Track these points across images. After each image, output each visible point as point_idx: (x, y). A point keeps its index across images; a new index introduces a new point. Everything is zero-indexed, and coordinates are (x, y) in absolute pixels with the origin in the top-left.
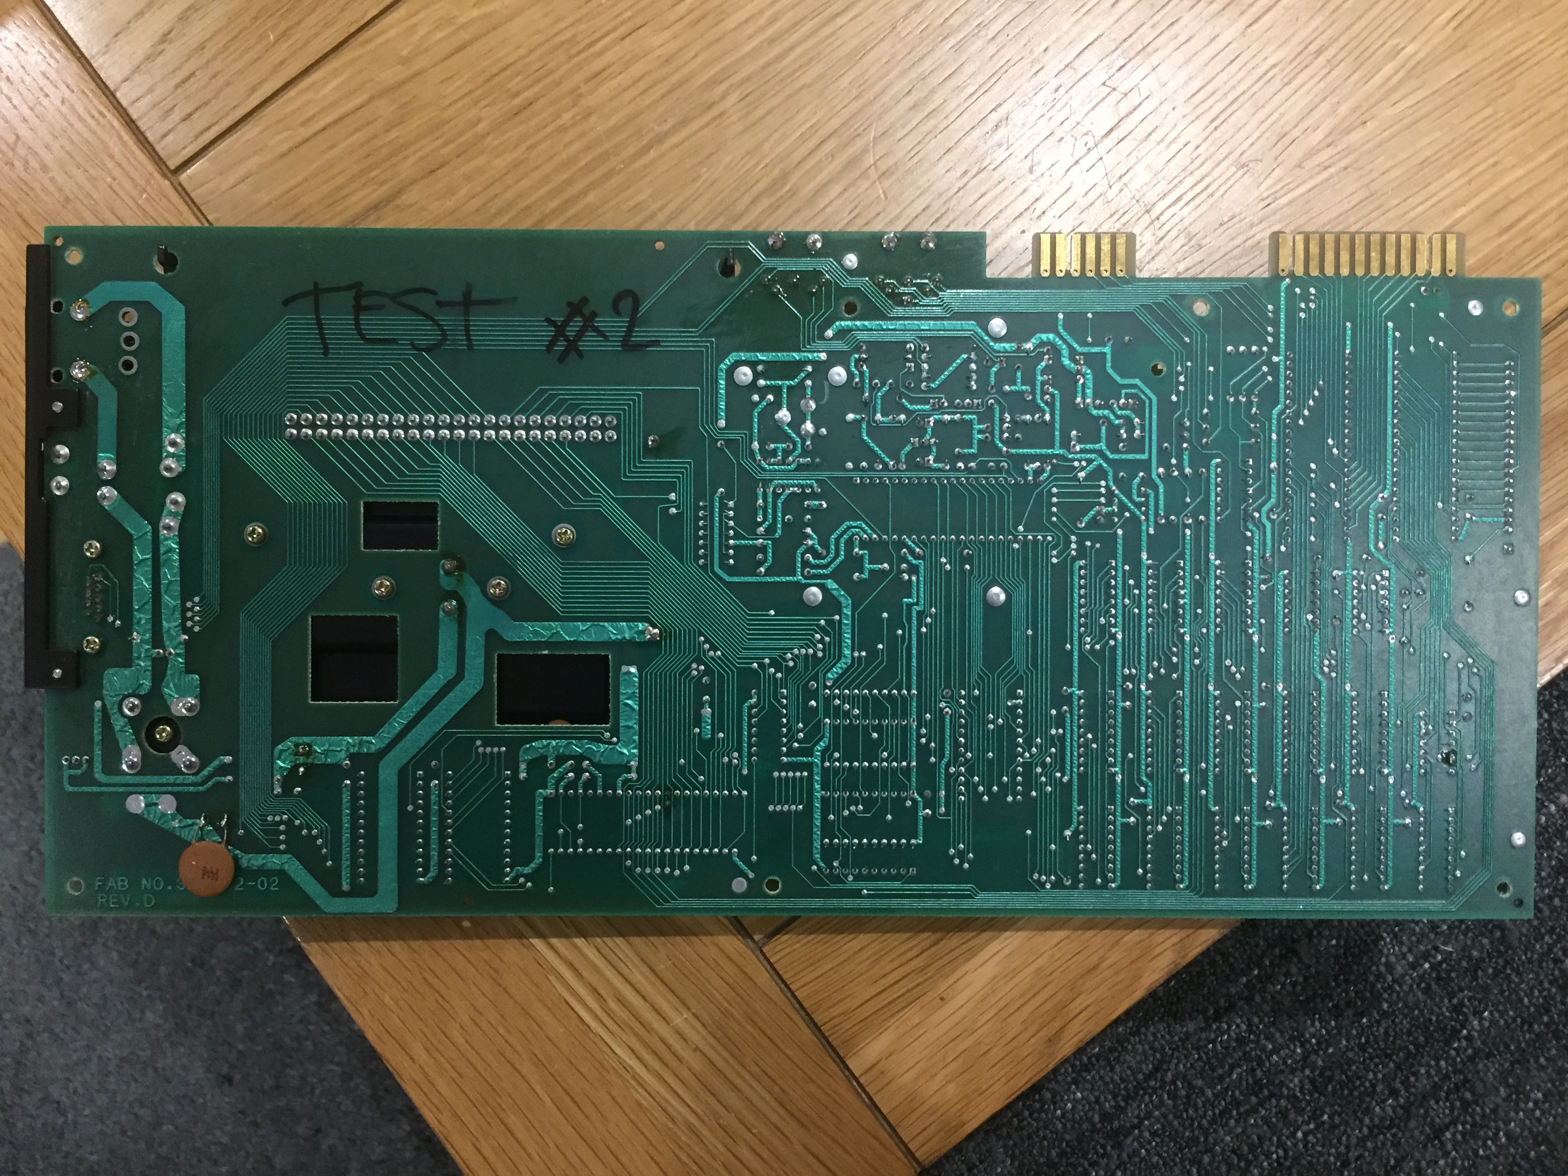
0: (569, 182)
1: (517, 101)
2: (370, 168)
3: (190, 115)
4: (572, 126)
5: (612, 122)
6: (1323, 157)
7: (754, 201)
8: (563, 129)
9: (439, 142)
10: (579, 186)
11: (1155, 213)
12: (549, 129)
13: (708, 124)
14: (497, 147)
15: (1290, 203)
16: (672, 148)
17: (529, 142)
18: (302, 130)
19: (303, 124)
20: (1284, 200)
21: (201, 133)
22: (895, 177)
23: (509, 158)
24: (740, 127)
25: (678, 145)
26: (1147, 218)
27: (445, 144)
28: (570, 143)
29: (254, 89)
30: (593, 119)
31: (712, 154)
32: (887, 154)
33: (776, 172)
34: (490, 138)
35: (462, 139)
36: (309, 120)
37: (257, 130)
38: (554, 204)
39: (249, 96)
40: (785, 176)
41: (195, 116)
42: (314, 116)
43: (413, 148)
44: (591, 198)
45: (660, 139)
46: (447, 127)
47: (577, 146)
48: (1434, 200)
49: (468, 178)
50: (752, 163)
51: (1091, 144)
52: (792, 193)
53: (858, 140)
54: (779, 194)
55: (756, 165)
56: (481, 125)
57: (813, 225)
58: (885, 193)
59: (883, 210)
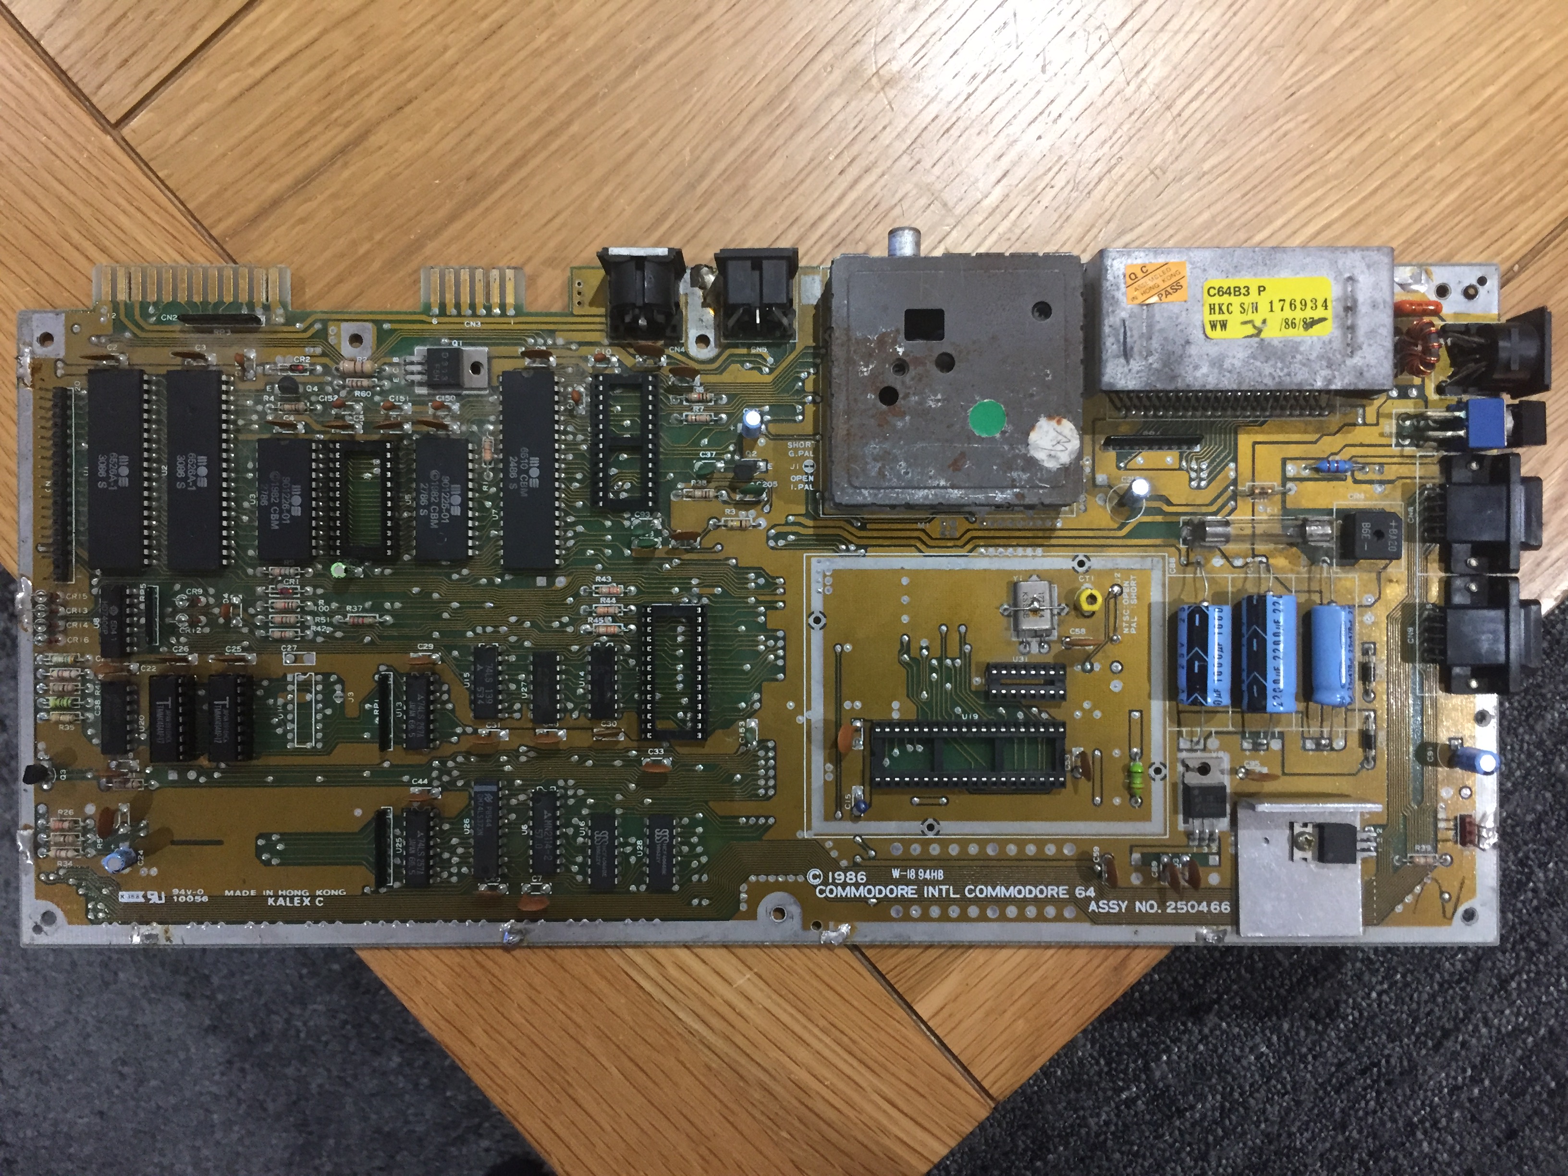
0: (550, 111)
1: (485, 25)
2: (331, 109)
3: (126, 61)
4: (548, 49)
5: (590, 43)
6: (1347, 39)
7: (751, 121)
8: (538, 53)
9: (404, 75)
10: (562, 116)
11: (1175, 110)
12: (522, 54)
13: (695, 39)
14: (466, 78)
15: (1315, 90)
17: (503, 70)
18: (251, 71)
19: (252, 64)
20: (1308, 88)
21: (141, 81)
22: (900, 86)
23: (481, 89)
24: (730, 40)
25: (664, 64)
26: (1169, 116)
27: (410, 78)
28: (548, 68)
29: (194, 28)
30: (571, 40)
31: (702, 72)
32: (889, 61)
33: (772, 89)
34: (459, 67)
35: (429, 71)
36: (259, 58)
37: (202, 74)
38: (535, 137)
39: (188, 36)
40: (784, 91)
41: (133, 61)
42: (264, 54)
43: (376, 84)
44: (575, 128)
45: (645, 59)
46: (410, 59)
47: (555, 71)
48: (1462, 80)
49: (440, 112)
50: (745, 80)
51: (1105, 38)
52: (792, 110)
53: (857, 47)
54: (778, 112)
55: (750, 81)
56: (449, 53)
57: (816, 143)
58: (890, 103)
59: (890, 123)
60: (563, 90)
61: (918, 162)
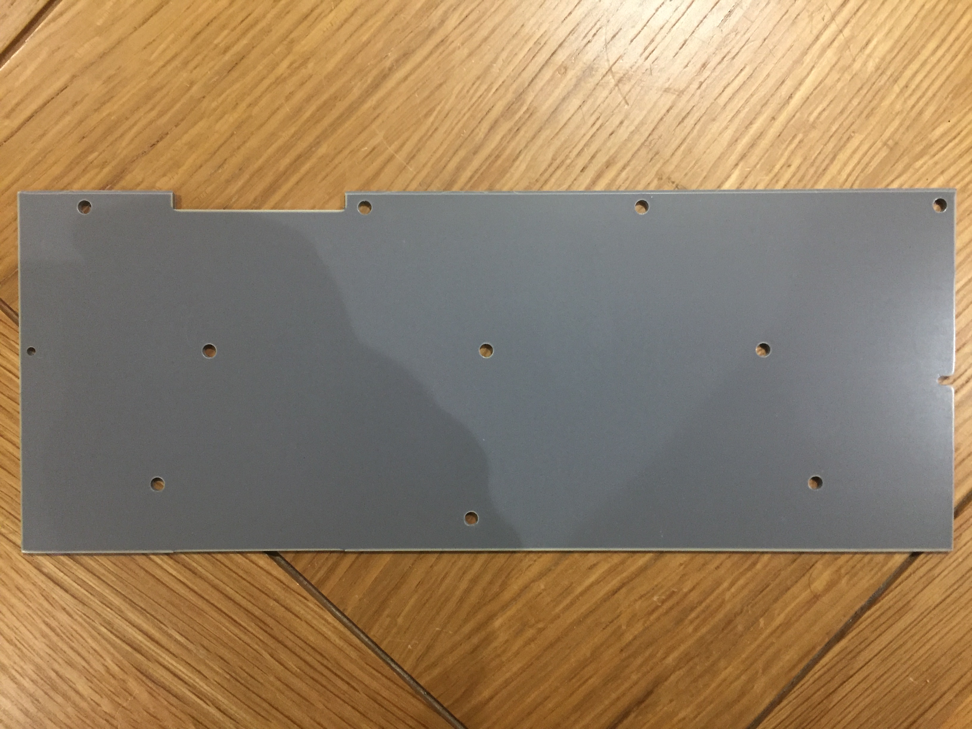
0: (298, 136)
1: (227, 57)
2: (91, 149)
4: (291, 75)
5: (330, 66)
7: (492, 128)
8: (280, 81)
9: (153, 114)
10: (309, 139)
12: (266, 83)
13: (431, 53)
14: (215, 110)
16: (399, 84)
17: (249, 100)
18: (7, 122)
22: (633, 82)
23: (231, 118)
24: (465, 51)
26: (897, 89)
27: (161, 114)
28: (292, 94)
30: (310, 65)
31: (441, 85)
32: (620, 57)
33: (510, 96)
34: (206, 101)
35: (178, 106)
38: (285, 162)
40: (520, 96)
42: (18, 104)
43: (128, 124)
44: (323, 150)
45: (384, 76)
46: (159, 95)
47: (300, 95)
49: (192, 146)
50: (484, 87)
51: (828, 17)
52: (531, 113)
53: (589, 45)
54: (517, 117)
55: (488, 90)
56: (195, 88)
57: (557, 143)
58: (625, 98)
59: (626, 117)
60: (308, 114)
61: (657, 153)
